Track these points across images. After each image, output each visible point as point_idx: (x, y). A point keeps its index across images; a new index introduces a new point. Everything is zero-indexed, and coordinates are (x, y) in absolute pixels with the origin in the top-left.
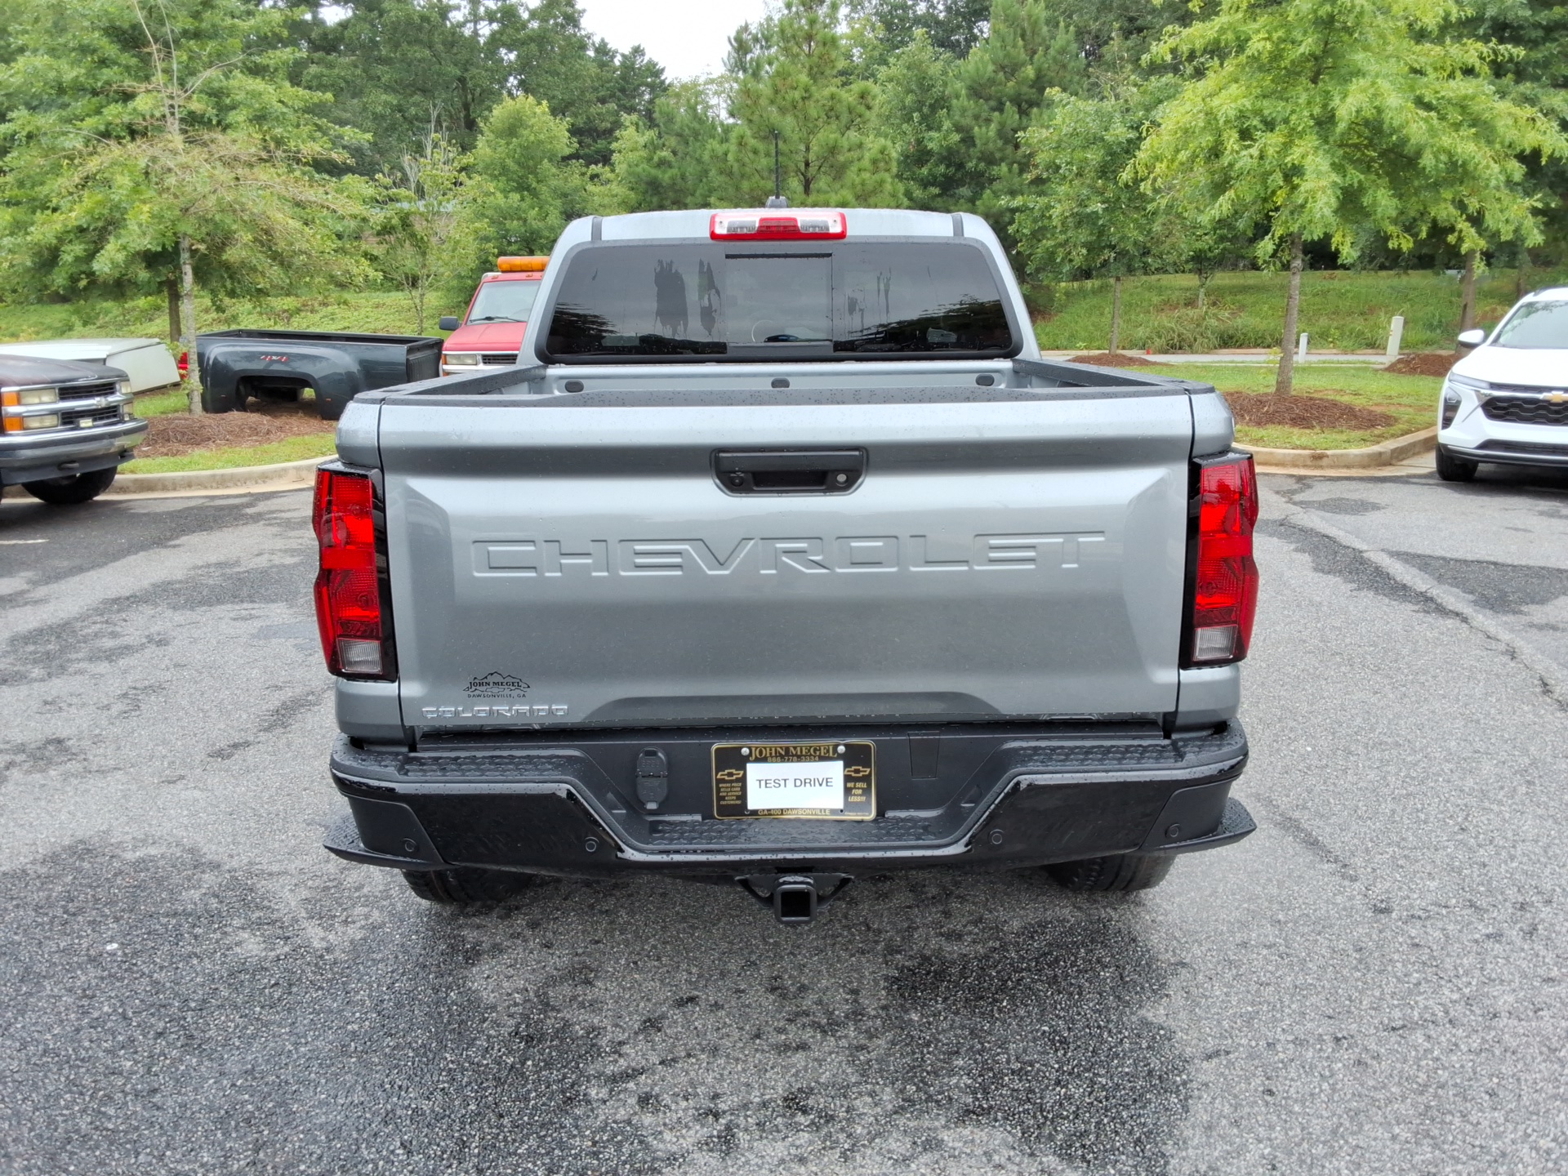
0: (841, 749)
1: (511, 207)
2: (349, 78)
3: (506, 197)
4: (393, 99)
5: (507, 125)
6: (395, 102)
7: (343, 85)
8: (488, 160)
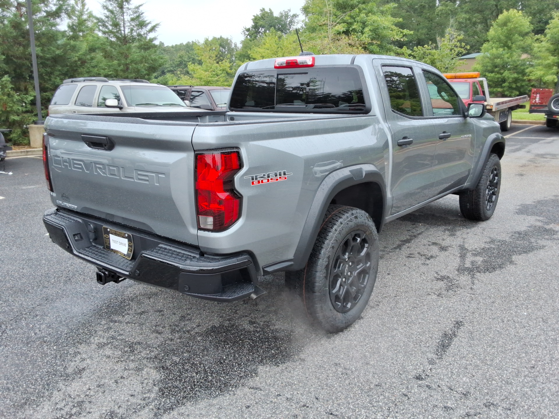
0: (126, 235)
1: (499, 54)
2: (452, 10)
3: (497, 50)
4: (467, 16)
5: (503, 22)
6: (468, 17)
7: (450, 12)
8: (492, 36)
